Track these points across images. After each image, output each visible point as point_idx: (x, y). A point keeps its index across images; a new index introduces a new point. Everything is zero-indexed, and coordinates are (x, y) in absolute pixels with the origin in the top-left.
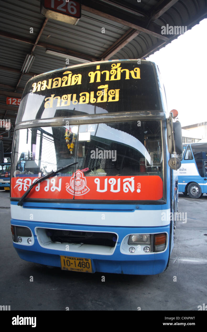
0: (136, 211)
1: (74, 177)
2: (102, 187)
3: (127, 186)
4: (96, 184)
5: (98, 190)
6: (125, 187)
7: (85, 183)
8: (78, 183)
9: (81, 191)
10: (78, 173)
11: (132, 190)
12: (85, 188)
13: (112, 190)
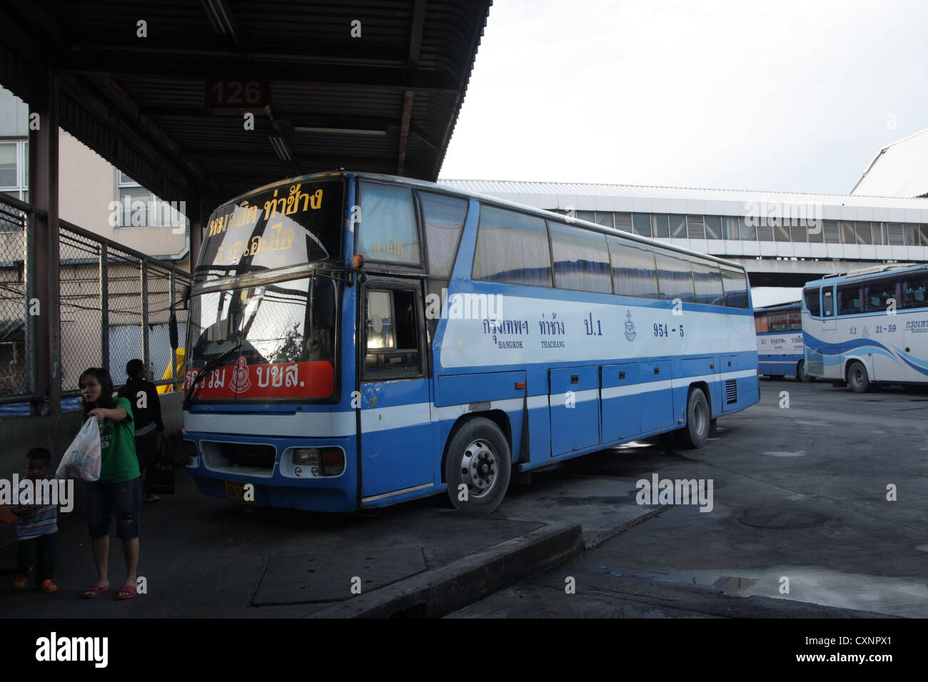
0: (298, 414)
1: (236, 367)
2: (264, 382)
3: (290, 378)
4: (258, 376)
5: (260, 385)
6: (287, 380)
7: (247, 373)
8: (241, 374)
9: (243, 387)
10: (242, 361)
11: (295, 383)
12: (247, 381)
13: (274, 384)
